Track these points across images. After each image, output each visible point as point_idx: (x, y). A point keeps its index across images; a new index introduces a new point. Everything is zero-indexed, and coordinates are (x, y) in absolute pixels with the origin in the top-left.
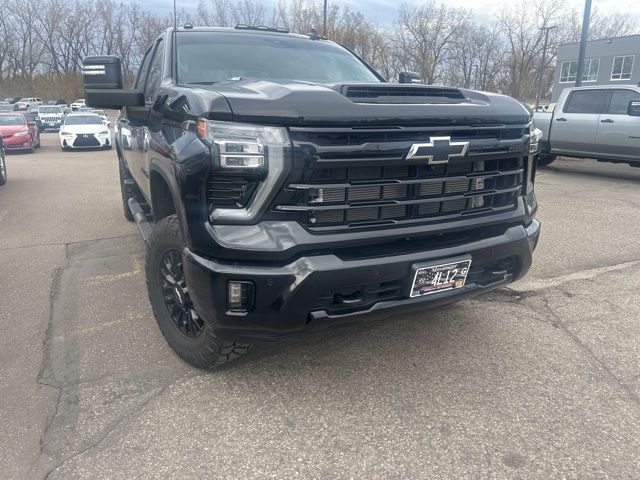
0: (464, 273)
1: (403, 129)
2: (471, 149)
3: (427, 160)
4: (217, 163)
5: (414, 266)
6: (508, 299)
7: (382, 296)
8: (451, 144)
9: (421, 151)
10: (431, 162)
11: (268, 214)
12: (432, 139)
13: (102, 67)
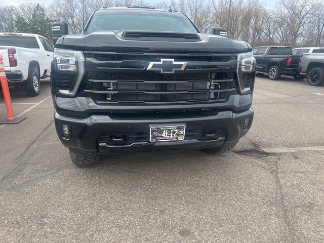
0: (183, 132)
1: (145, 54)
2: (187, 67)
3: (160, 71)
4: (56, 68)
5: (150, 125)
6: (258, 155)
7: (138, 139)
8: (174, 63)
9: (154, 66)
10: (162, 72)
11: (80, 93)
12: (162, 60)
13: (59, 27)
